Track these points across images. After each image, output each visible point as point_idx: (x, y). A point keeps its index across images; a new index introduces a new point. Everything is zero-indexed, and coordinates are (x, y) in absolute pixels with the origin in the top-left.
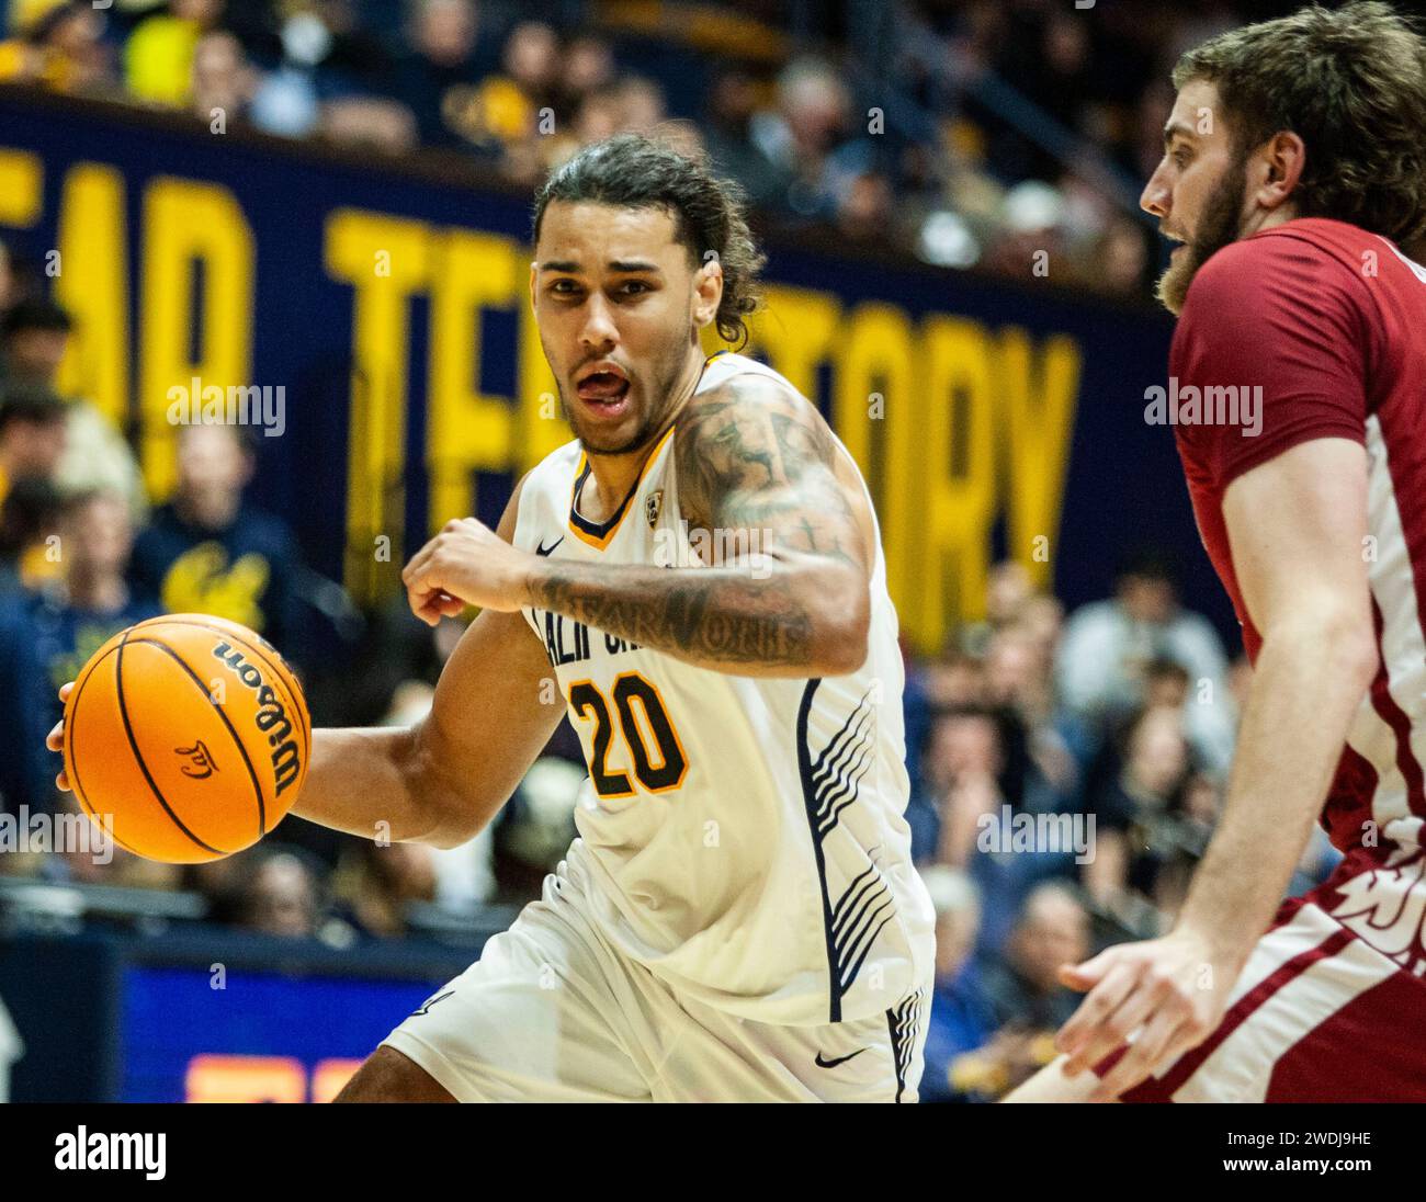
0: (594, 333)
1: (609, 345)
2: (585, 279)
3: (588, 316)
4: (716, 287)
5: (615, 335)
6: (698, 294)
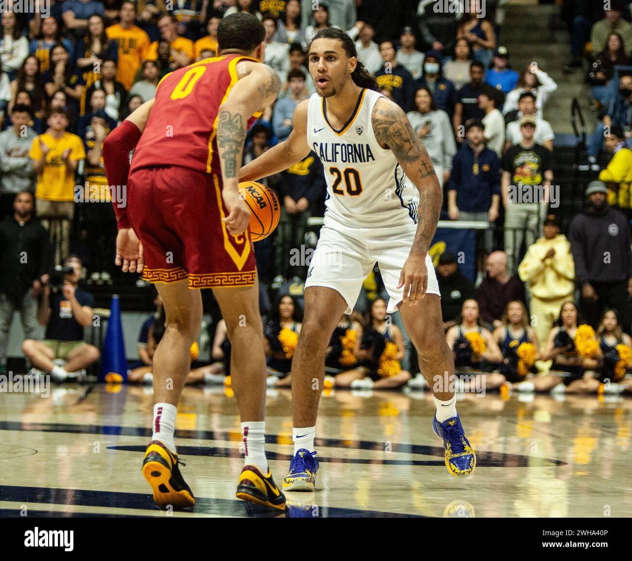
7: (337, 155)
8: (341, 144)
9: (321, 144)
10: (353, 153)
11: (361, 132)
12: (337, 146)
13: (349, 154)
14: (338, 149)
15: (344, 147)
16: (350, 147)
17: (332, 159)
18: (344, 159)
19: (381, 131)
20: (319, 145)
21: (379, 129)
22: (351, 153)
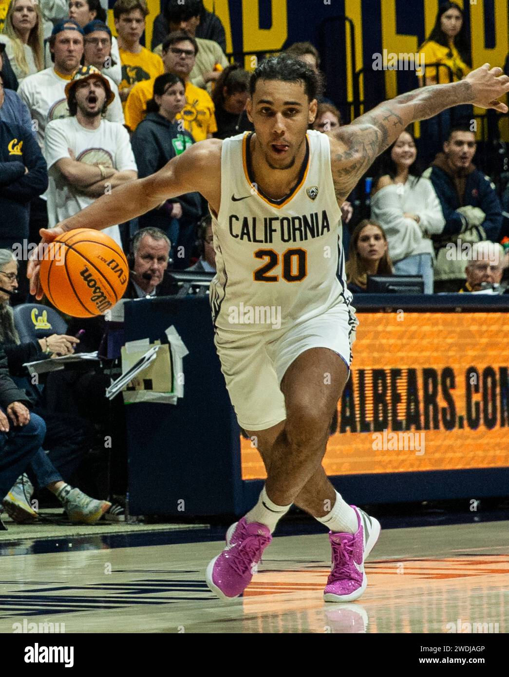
0: (279, 129)
1: (283, 133)
2: (274, 108)
3: (276, 122)
4: (315, 108)
5: (285, 129)
6: (310, 112)
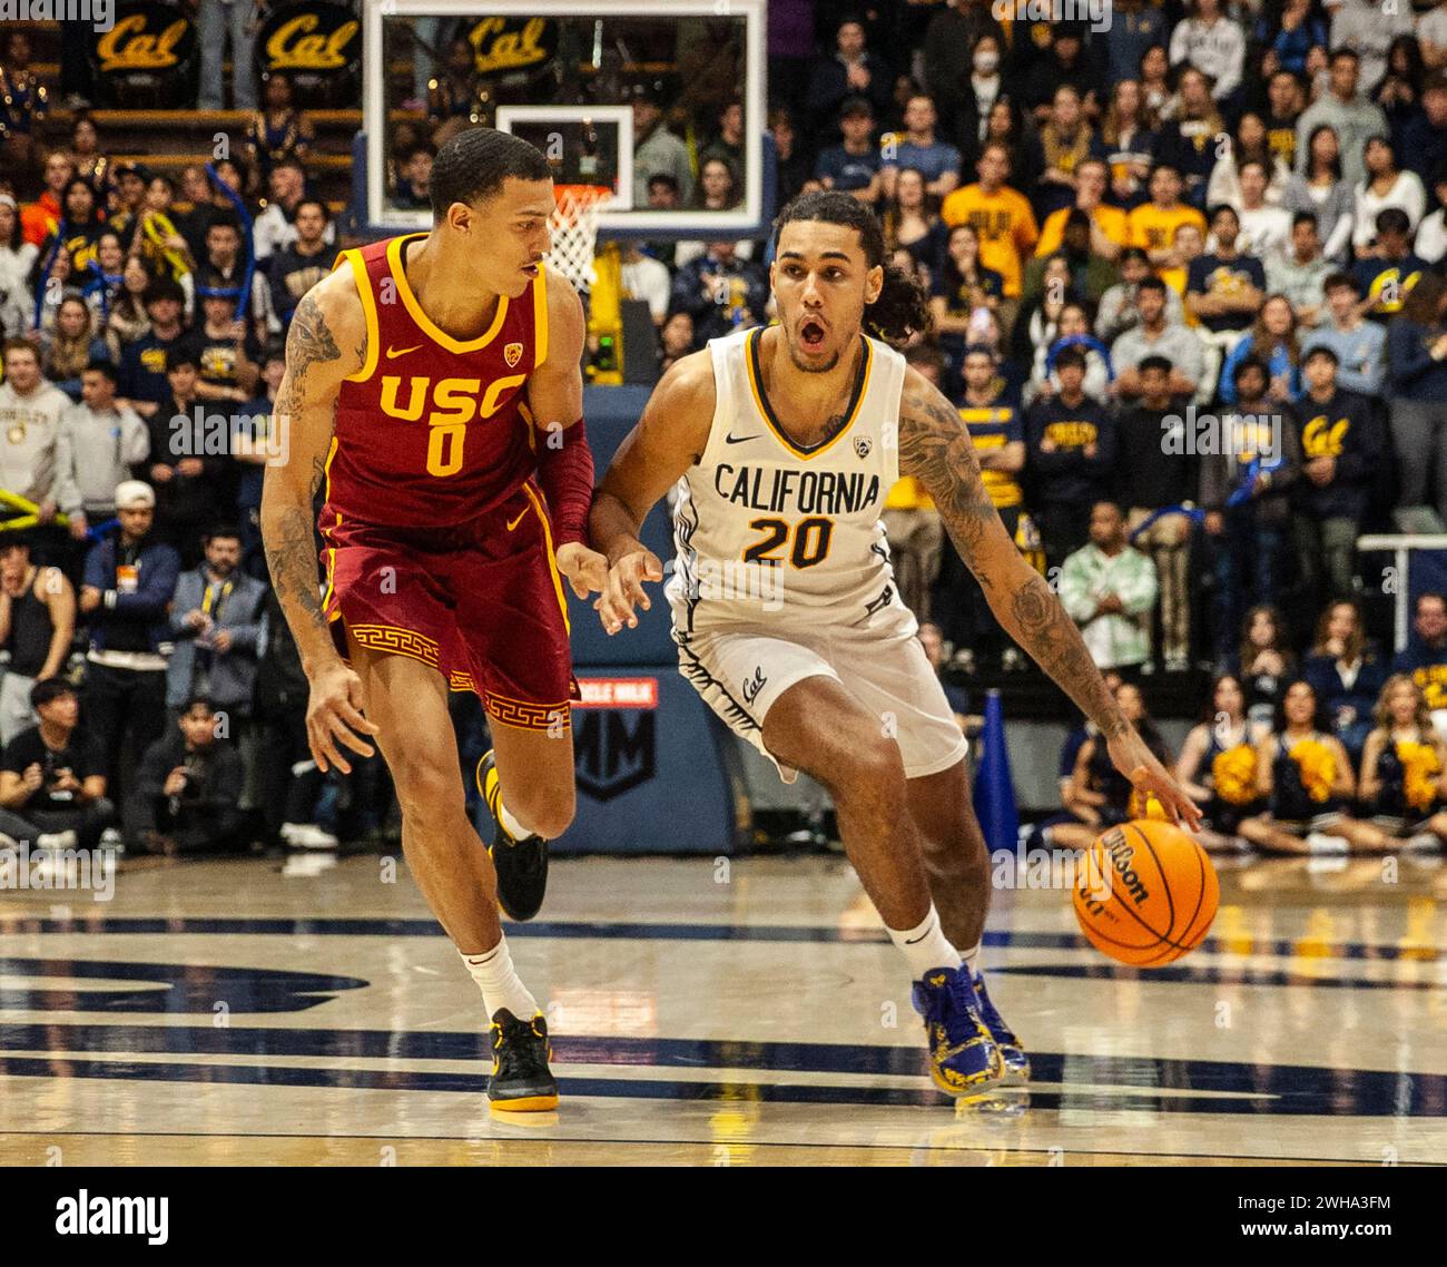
7: (786, 495)
8: (801, 474)
9: (745, 471)
10: (835, 493)
11: (867, 452)
12: (789, 477)
13: (822, 492)
14: (793, 483)
15: (809, 479)
16: (828, 480)
17: (769, 504)
18: (806, 505)
19: (930, 453)
20: (737, 473)
21: (927, 447)
22: (830, 494)
